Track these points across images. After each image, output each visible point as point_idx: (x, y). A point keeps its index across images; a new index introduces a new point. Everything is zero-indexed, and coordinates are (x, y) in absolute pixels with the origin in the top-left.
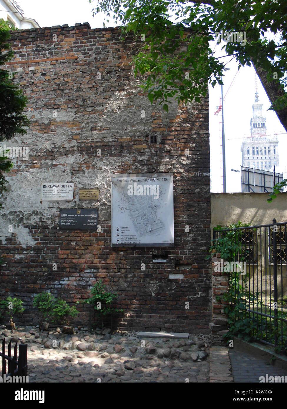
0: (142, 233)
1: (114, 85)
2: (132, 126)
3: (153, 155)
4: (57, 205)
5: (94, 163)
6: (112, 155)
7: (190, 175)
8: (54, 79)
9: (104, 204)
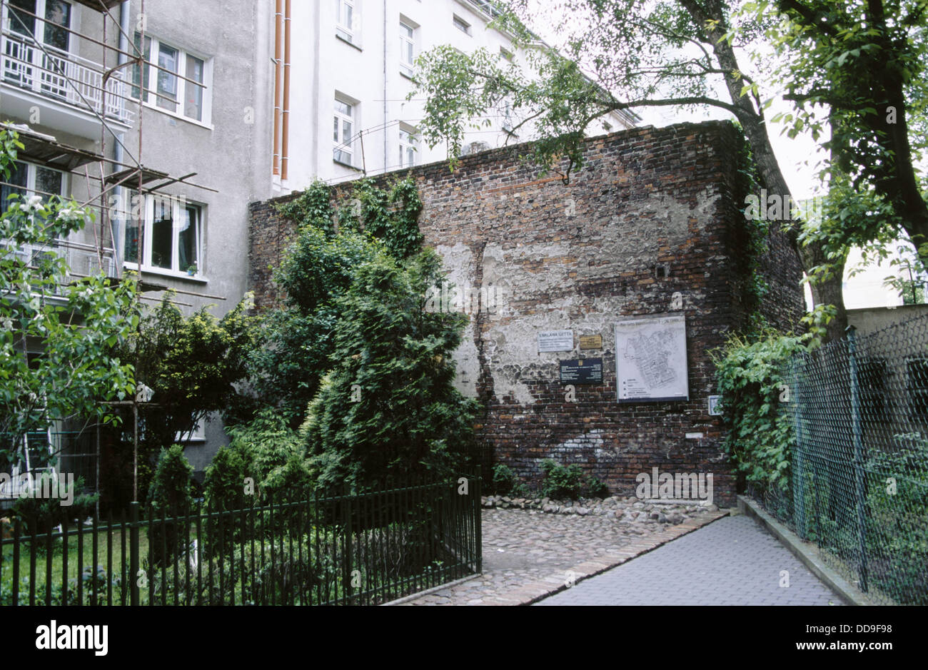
0: (652, 385)
1: (611, 208)
2: (635, 257)
3: (661, 291)
4: (556, 357)
5: (594, 305)
6: (614, 294)
7: (706, 312)
8: (543, 206)
9: (608, 353)
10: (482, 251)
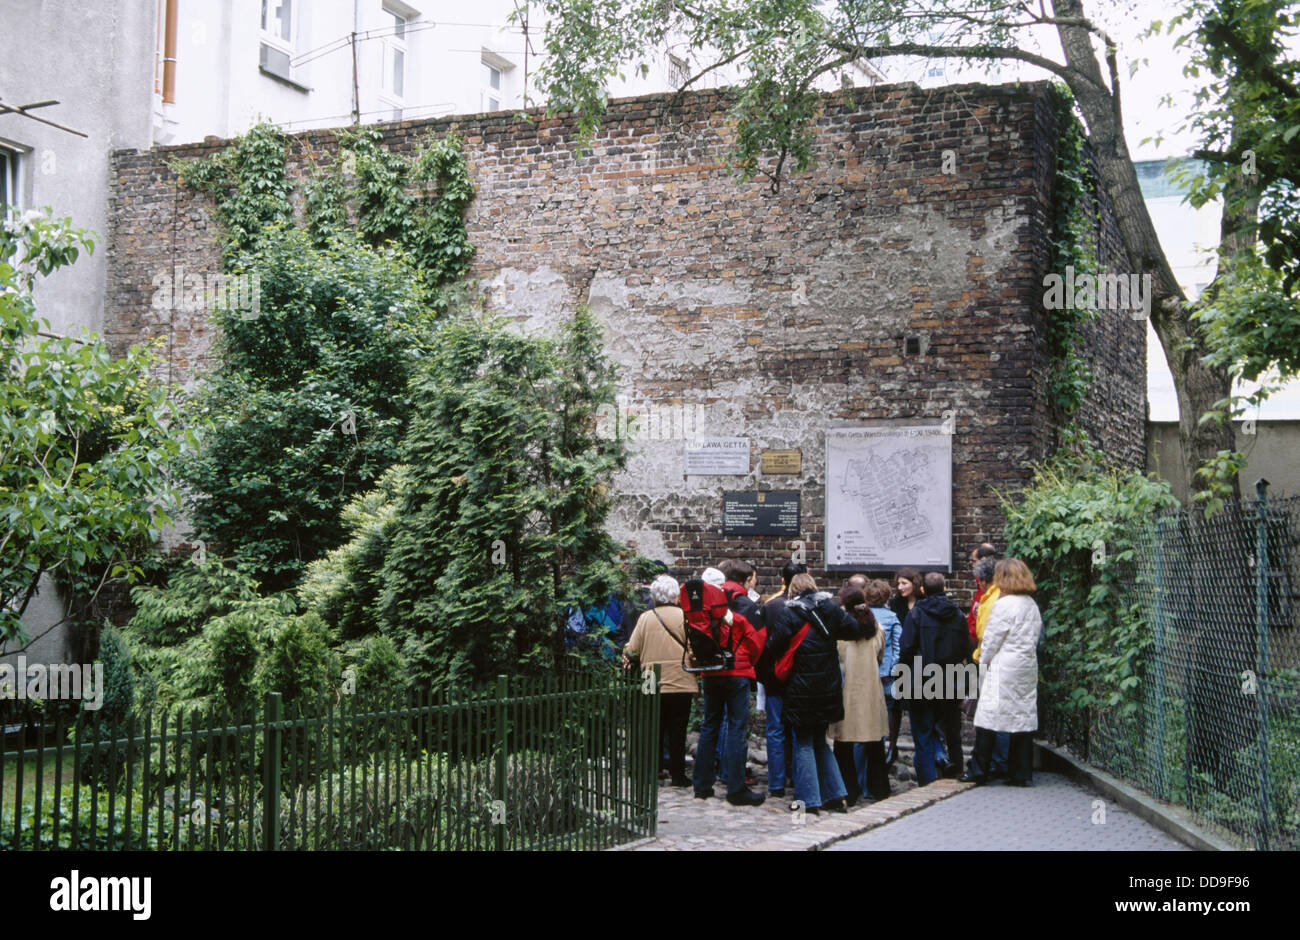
0: (888, 542)
1: (831, 225)
2: (869, 316)
3: (911, 380)
4: (717, 485)
5: (790, 396)
6: (827, 379)
7: (989, 422)
8: (706, 212)
9: (812, 482)
10: (588, 285)
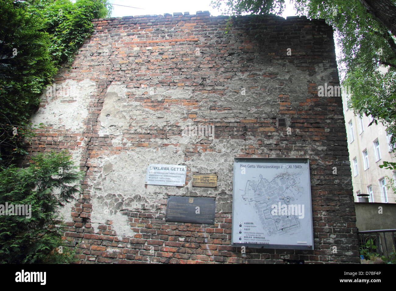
0: (272, 230)
1: (236, 66)
2: (257, 107)
3: (282, 139)
4: (166, 191)
5: (212, 144)
6: (233, 137)
7: (327, 163)
8: (172, 58)
9: (223, 193)
10: (107, 88)
